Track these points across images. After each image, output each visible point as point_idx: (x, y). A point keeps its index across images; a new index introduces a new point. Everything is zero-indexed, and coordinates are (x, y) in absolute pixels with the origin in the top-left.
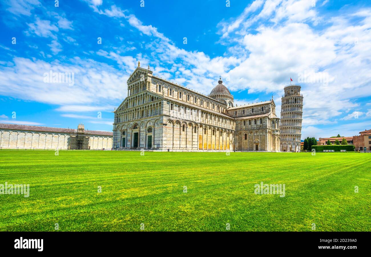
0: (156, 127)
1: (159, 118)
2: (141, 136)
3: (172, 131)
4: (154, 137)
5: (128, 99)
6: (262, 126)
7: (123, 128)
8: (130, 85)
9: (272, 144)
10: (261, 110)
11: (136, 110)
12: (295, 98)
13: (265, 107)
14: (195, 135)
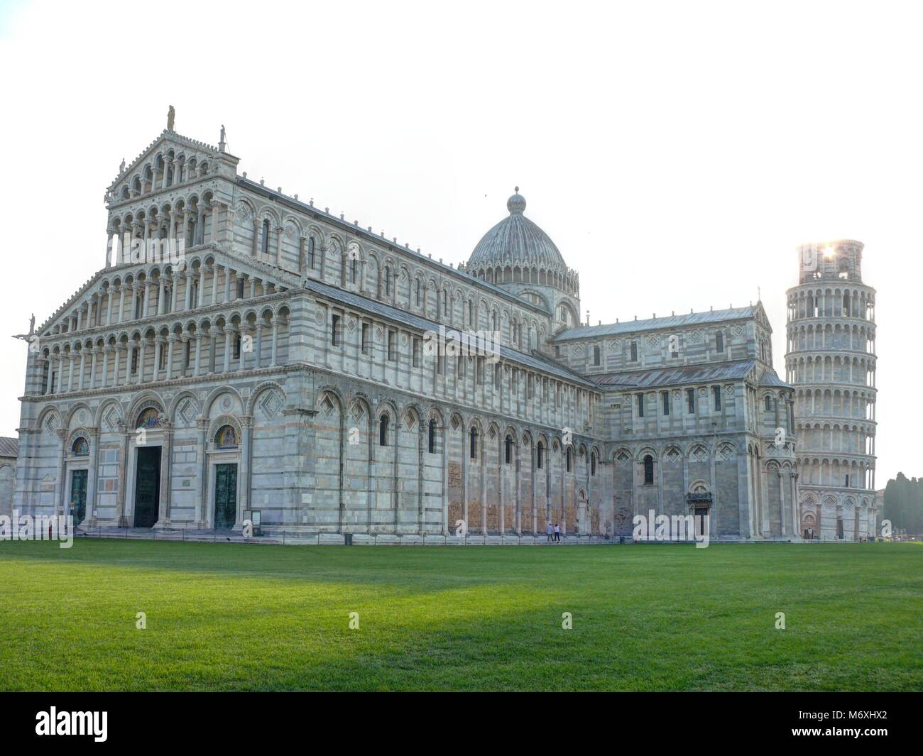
0: (260, 425)
1: (279, 380)
2: (175, 466)
3: (338, 443)
4: (250, 473)
5: (110, 280)
6: (719, 421)
7: (76, 423)
8: (121, 213)
9: (767, 504)
10: (714, 345)
11: (150, 333)
12: (843, 293)
13: (729, 336)
14: (433, 460)
